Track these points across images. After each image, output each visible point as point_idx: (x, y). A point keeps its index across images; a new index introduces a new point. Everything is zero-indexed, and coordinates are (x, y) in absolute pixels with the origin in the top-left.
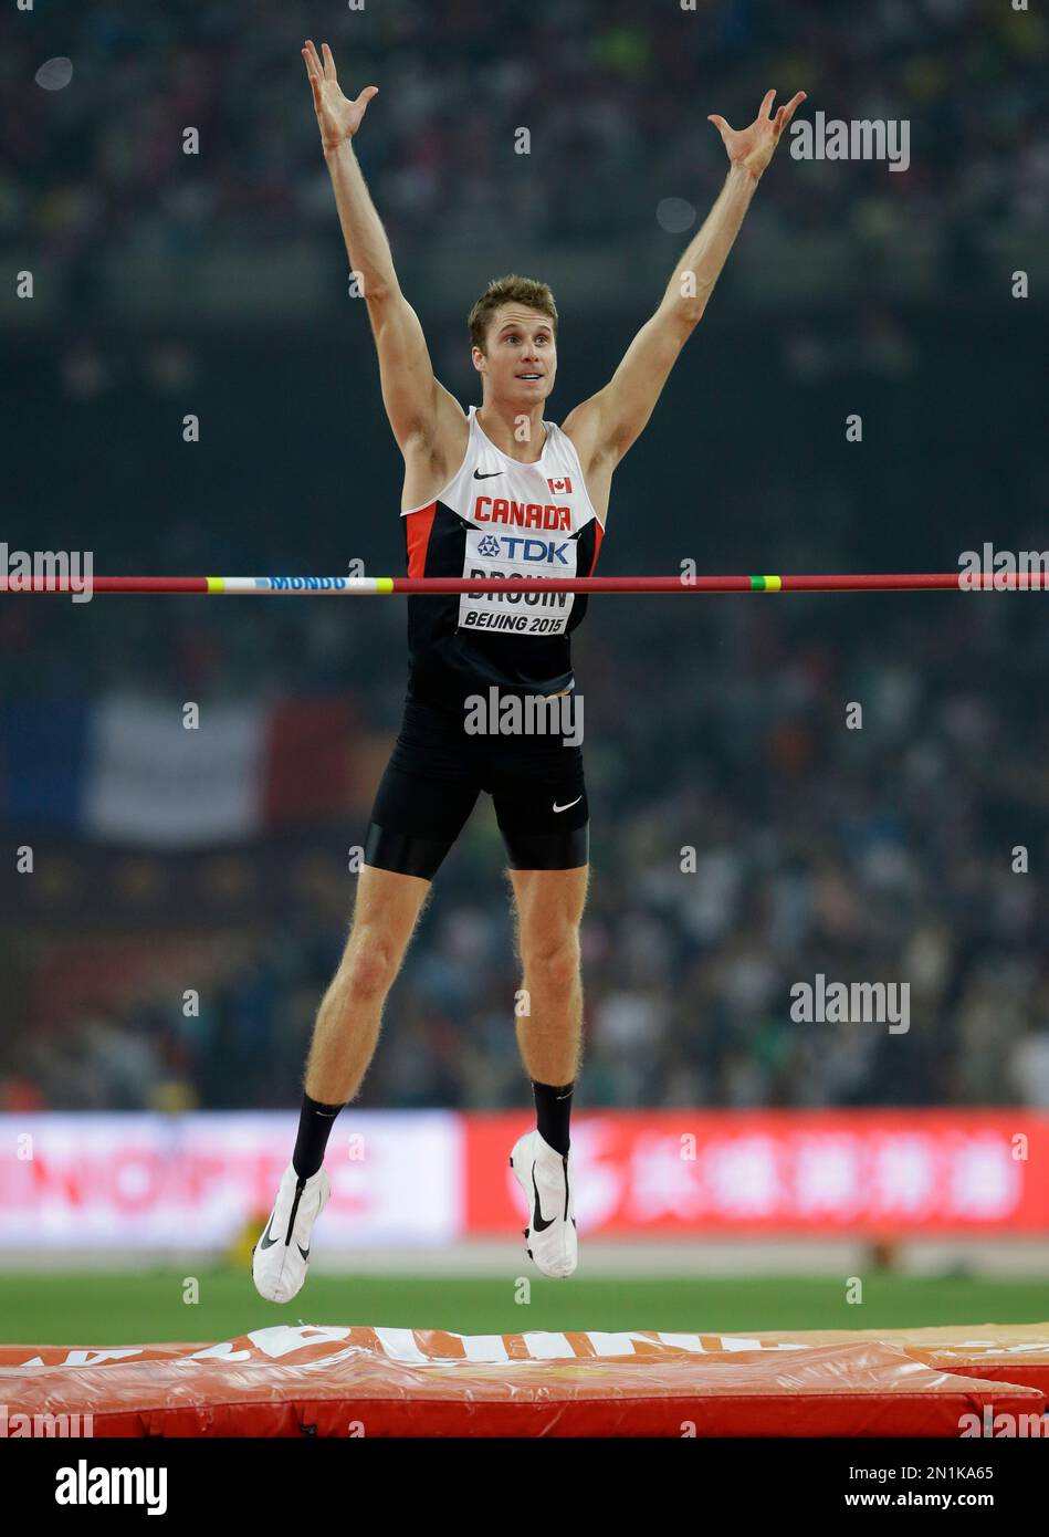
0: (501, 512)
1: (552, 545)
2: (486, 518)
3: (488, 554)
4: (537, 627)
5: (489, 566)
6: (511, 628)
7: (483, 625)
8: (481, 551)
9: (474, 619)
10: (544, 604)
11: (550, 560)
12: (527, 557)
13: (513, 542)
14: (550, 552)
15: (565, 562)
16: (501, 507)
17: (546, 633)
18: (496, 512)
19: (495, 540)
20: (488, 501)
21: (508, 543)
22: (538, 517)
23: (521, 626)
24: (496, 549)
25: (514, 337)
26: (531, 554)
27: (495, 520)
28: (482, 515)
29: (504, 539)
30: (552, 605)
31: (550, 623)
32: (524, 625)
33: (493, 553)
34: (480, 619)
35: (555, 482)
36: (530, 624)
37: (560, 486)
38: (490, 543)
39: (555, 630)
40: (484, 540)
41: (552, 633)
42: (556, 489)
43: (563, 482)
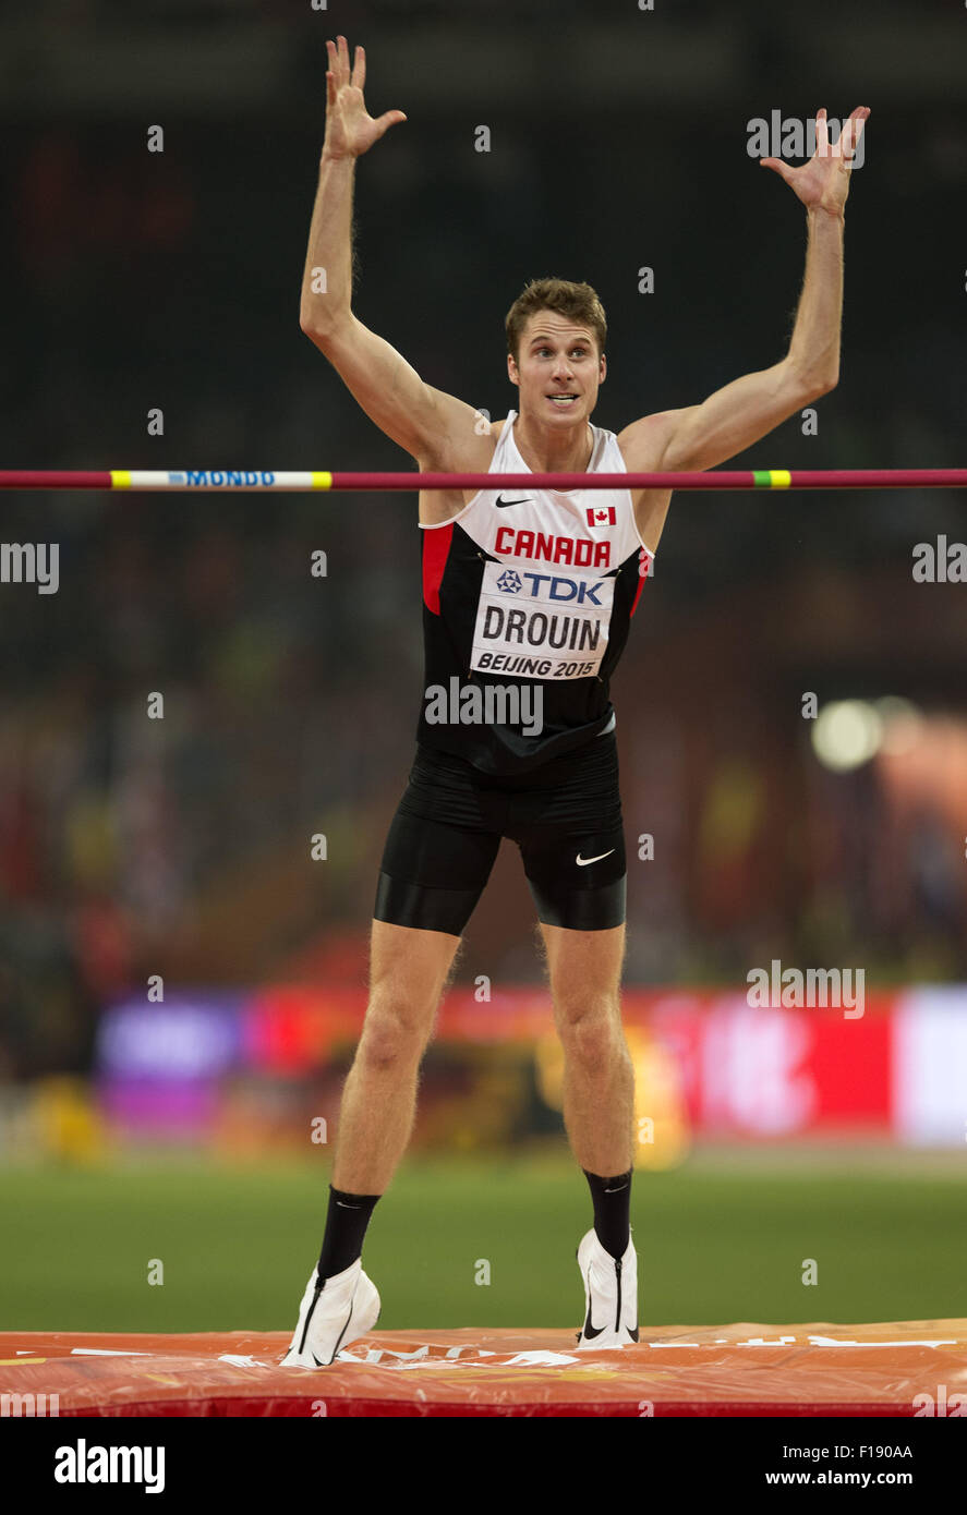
0: (525, 545)
1: (583, 585)
2: (508, 550)
3: (508, 590)
4: (564, 672)
5: (508, 603)
6: (532, 672)
7: (498, 668)
8: (500, 586)
9: (488, 661)
10: (572, 647)
11: (581, 600)
12: (553, 596)
13: (537, 579)
14: (579, 592)
15: (597, 602)
16: (525, 539)
17: (574, 677)
18: (520, 545)
19: (517, 577)
20: (511, 532)
21: (532, 581)
22: (568, 553)
23: (543, 670)
24: (517, 585)
25: (548, 351)
26: (558, 593)
27: (518, 553)
28: (504, 547)
29: (527, 575)
30: (581, 648)
31: (579, 667)
32: (547, 669)
33: (514, 589)
34: (496, 661)
35: (596, 513)
36: (554, 668)
37: (602, 517)
38: (511, 578)
39: (584, 673)
40: (505, 574)
41: (581, 675)
42: (596, 520)
43: (606, 512)
